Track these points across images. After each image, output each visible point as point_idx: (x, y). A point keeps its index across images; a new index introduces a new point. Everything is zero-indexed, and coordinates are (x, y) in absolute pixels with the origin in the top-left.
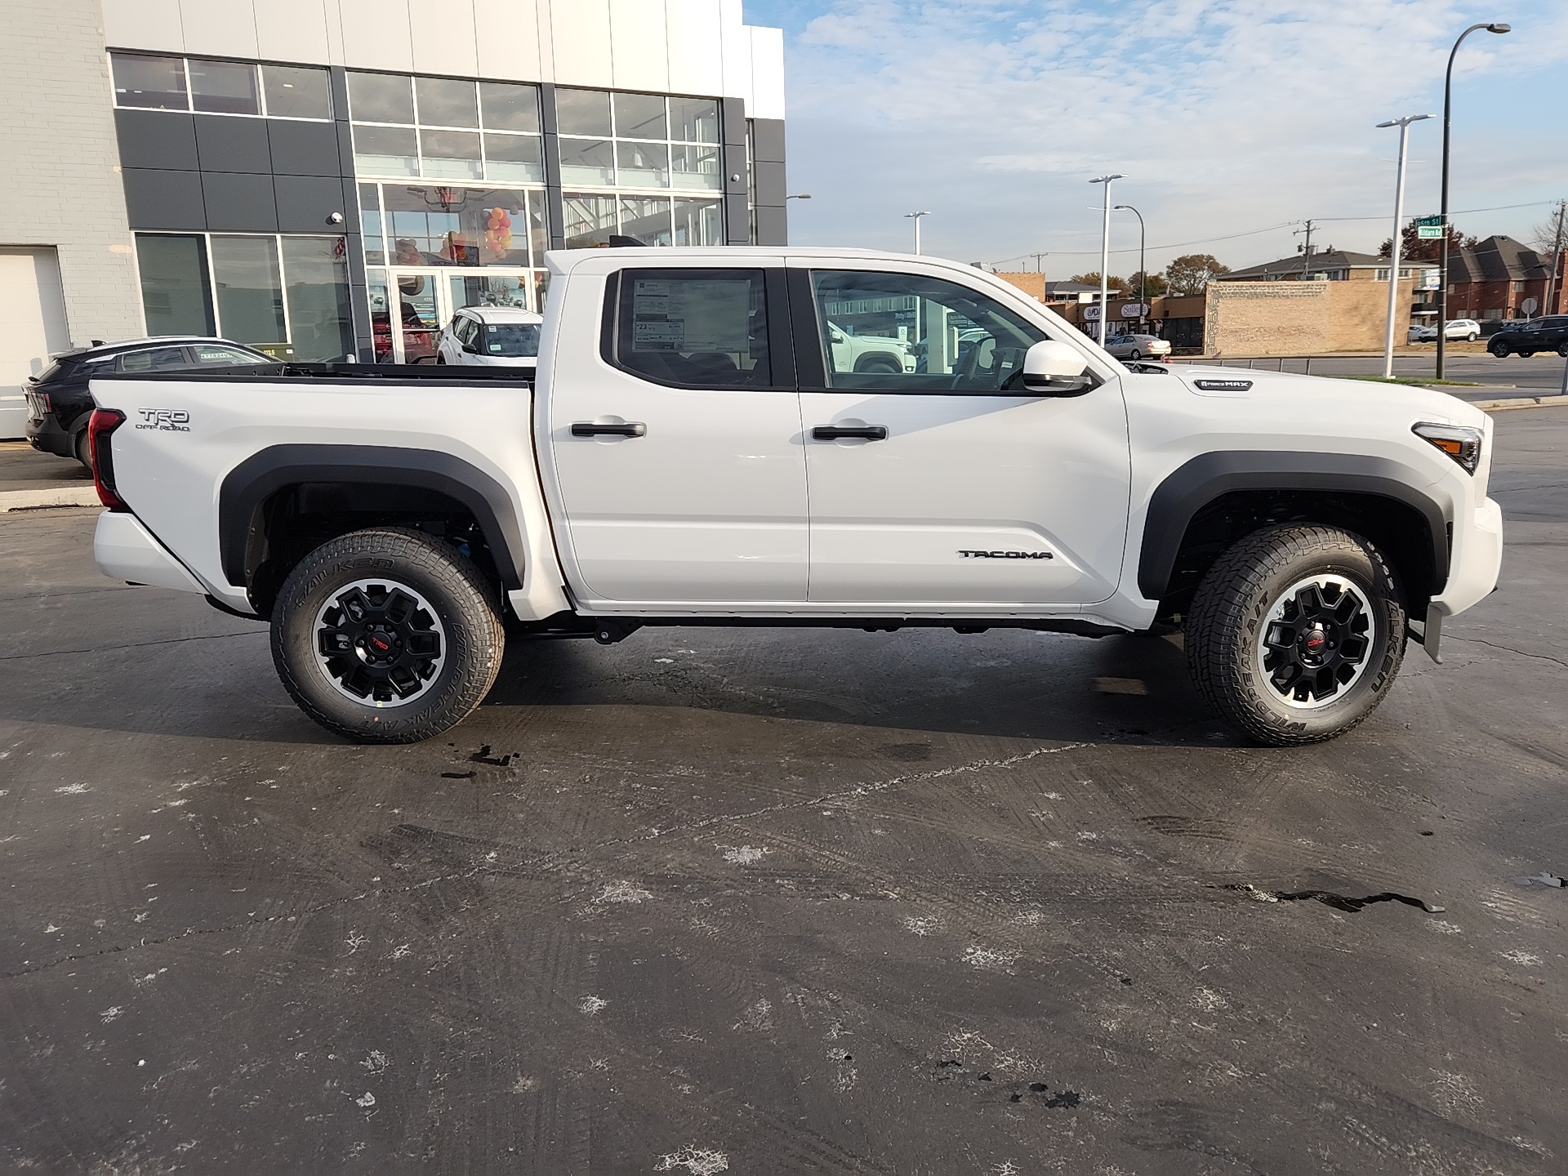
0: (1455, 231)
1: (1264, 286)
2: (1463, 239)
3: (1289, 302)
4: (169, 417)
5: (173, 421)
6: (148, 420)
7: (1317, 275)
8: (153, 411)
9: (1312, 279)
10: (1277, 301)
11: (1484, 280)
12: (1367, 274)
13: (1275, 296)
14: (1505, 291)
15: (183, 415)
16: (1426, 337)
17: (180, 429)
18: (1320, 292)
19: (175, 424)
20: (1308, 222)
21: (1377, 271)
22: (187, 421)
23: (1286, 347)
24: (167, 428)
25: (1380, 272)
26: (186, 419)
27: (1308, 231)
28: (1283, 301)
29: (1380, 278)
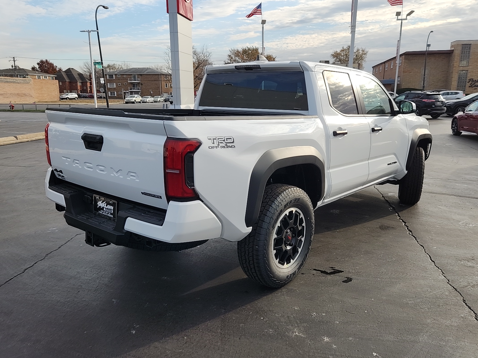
0: (54, 65)
1: (10, 79)
2: (57, 68)
3: (19, 85)
4: (224, 141)
5: (226, 143)
6: (214, 143)
7: (27, 76)
8: (215, 138)
9: (25, 77)
10: (15, 85)
11: (70, 81)
12: (34, 77)
13: (14, 83)
14: (77, 85)
15: (231, 138)
16: (63, 98)
17: (230, 147)
18: (29, 82)
19: (227, 144)
20: (14, 58)
21: (37, 76)
22: (233, 142)
23: (21, 100)
24: (224, 147)
25: (38, 77)
26: (232, 141)
27: (14, 61)
28: (17, 84)
29: (38, 78)
